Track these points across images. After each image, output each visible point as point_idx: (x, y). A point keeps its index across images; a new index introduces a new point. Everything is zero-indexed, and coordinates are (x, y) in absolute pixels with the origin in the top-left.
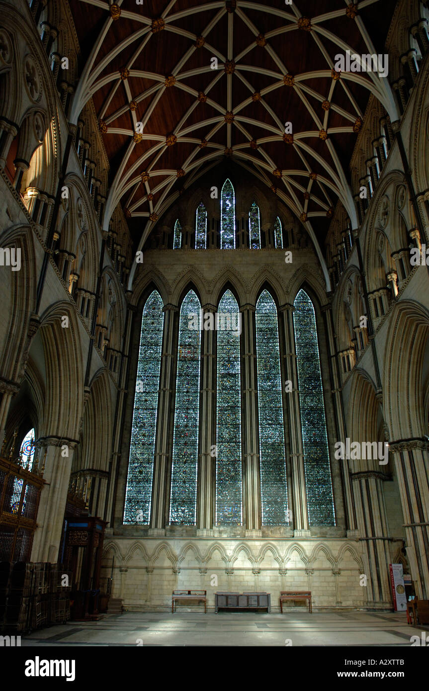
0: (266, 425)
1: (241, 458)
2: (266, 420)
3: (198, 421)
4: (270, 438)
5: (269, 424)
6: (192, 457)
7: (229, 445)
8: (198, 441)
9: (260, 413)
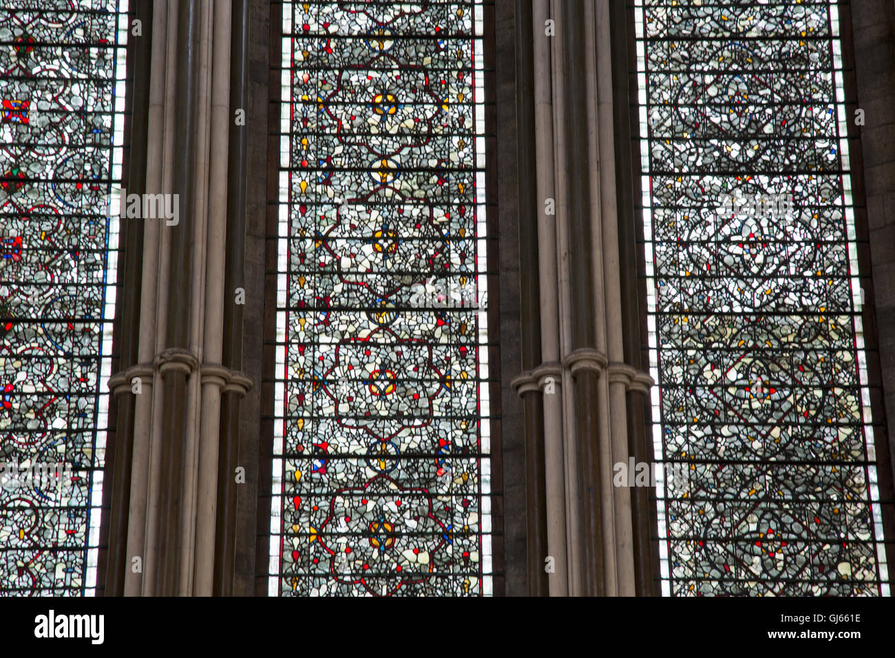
0: (702, 172)
1: (485, 427)
2: (703, 134)
3: (119, 139)
4: (740, 272)
5: (727, 169)
6: (59, 423)
7: (384, 327)
8: (111, 294)
9: (651, 85)
